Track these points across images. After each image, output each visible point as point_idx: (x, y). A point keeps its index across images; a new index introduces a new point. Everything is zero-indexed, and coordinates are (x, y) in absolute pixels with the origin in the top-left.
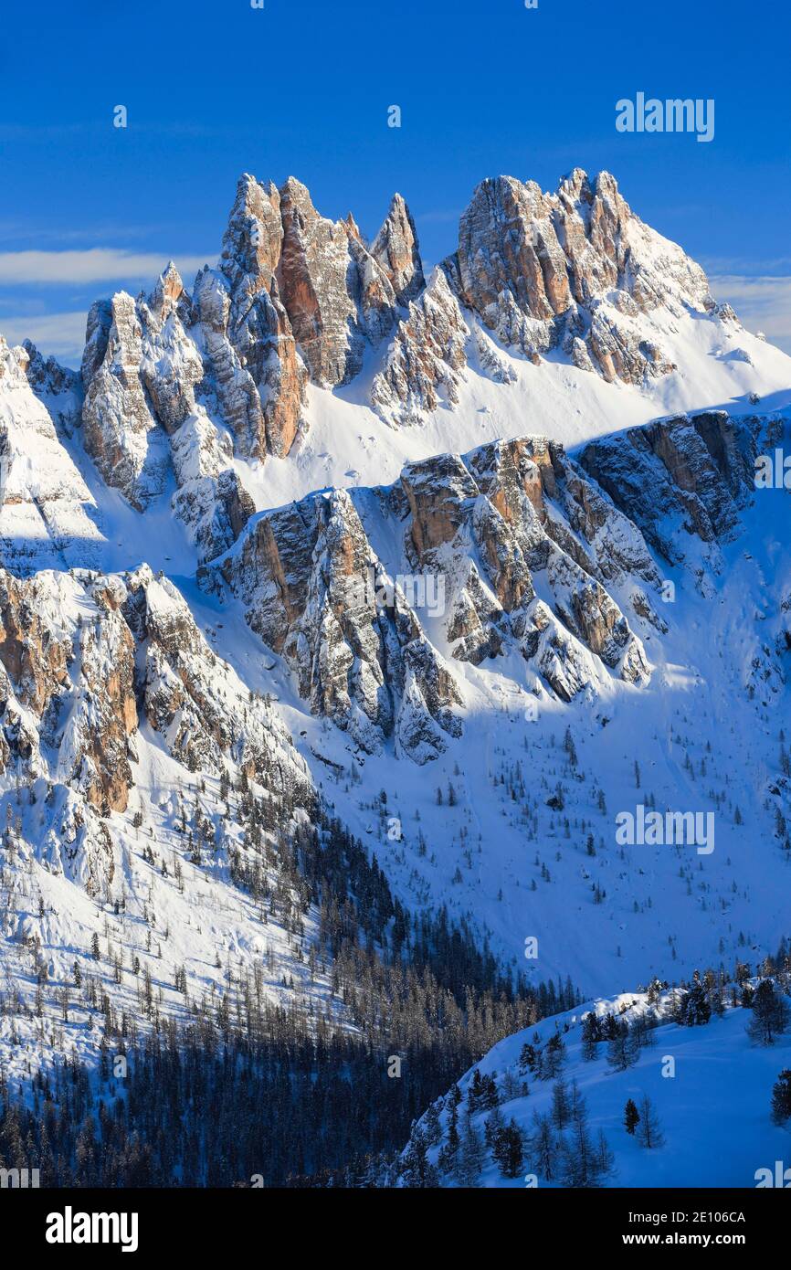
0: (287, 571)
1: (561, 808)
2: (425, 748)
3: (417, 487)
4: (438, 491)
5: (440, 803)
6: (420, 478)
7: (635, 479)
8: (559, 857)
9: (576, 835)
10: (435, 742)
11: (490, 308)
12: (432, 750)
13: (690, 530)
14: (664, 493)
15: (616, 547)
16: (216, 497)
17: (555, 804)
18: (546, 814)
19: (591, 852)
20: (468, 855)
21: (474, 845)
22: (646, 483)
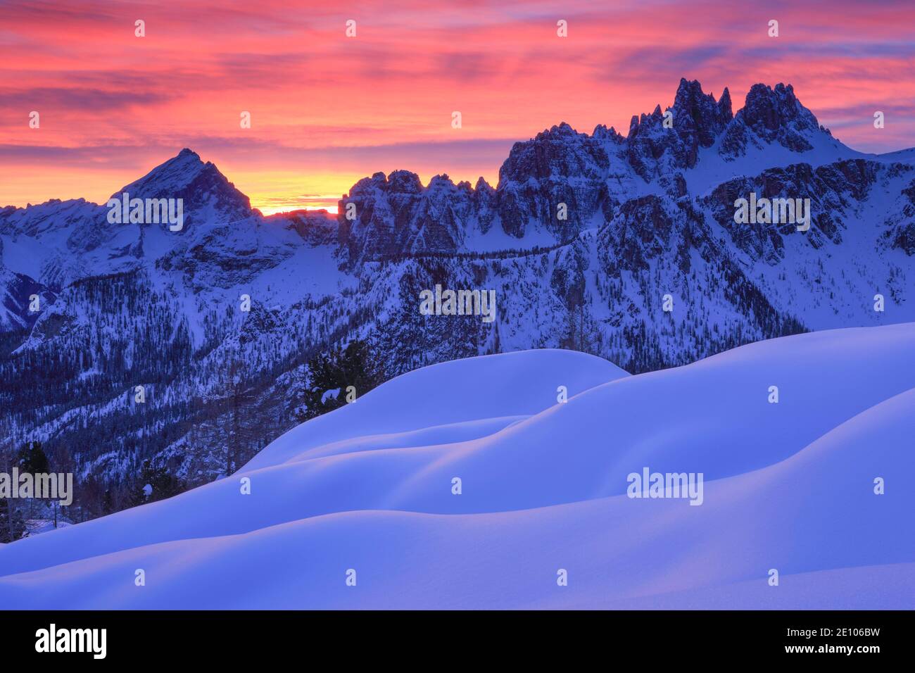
0: (729, 201)
1: (820, 283)
2: (773, 261)
3: (767, 177)
4: (775, 179)
5: (780, 279)
6: (769, 174)
7: (834, 179)
8: (821, 298)
9: (826, 292)
10: (776, 259)
11: (755, 125)
12: (775, 262)
13: (853, 197)
14: (844, 184)
15: (830, 200)
16: (674, 180)
17: (818, 281)
18: (815, 284)
19: (831, 297)
20: (791, 296)
21: (794, 293)
22: (838, 180)
